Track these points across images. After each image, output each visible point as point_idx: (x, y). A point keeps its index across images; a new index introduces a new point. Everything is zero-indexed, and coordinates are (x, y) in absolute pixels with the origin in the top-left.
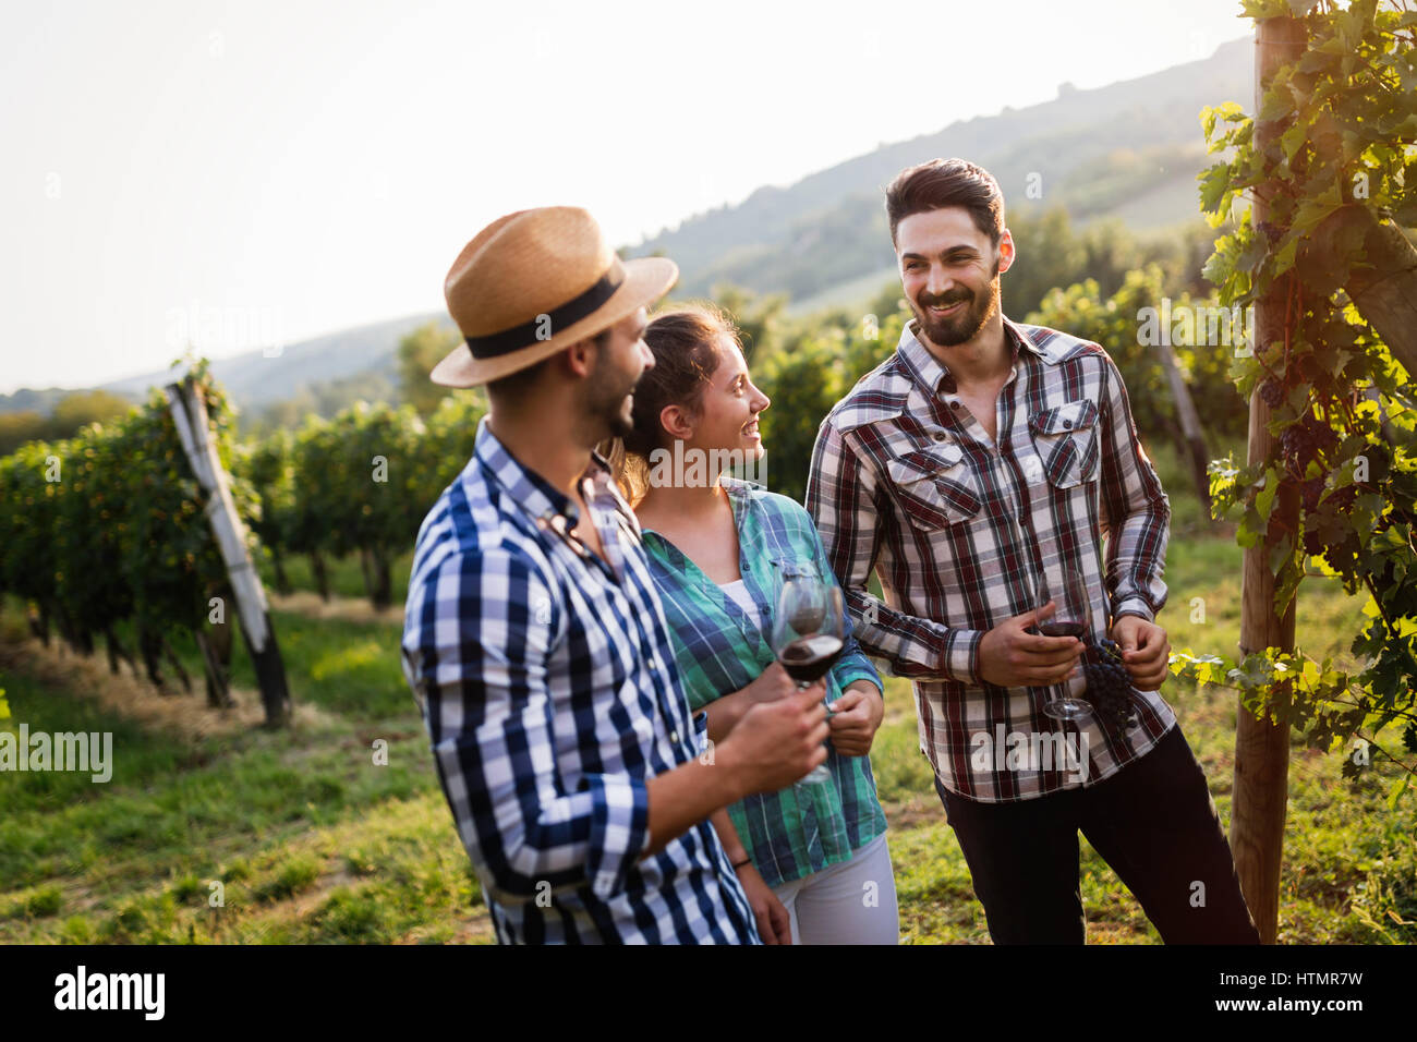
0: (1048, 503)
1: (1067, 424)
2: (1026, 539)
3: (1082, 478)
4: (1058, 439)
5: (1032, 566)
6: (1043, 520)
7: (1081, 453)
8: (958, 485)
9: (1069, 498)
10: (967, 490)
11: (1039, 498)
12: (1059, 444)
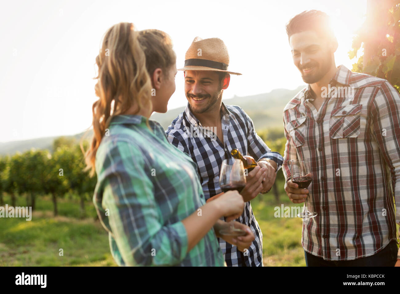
0: (330, 144)
1: (344, 112)
2: (321, 157)
3: (344, 135)
4: (339, 118)
5: (322, 168)
6: (328, 150)
7: (345, 125)
8: (301, 133)
9: (338, 143)
10: (303, 135)
11: (327, 141)
12: (339, 120)
